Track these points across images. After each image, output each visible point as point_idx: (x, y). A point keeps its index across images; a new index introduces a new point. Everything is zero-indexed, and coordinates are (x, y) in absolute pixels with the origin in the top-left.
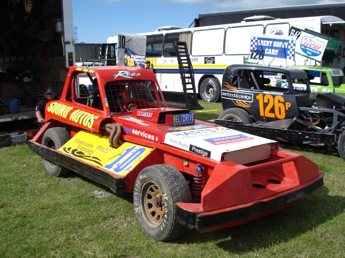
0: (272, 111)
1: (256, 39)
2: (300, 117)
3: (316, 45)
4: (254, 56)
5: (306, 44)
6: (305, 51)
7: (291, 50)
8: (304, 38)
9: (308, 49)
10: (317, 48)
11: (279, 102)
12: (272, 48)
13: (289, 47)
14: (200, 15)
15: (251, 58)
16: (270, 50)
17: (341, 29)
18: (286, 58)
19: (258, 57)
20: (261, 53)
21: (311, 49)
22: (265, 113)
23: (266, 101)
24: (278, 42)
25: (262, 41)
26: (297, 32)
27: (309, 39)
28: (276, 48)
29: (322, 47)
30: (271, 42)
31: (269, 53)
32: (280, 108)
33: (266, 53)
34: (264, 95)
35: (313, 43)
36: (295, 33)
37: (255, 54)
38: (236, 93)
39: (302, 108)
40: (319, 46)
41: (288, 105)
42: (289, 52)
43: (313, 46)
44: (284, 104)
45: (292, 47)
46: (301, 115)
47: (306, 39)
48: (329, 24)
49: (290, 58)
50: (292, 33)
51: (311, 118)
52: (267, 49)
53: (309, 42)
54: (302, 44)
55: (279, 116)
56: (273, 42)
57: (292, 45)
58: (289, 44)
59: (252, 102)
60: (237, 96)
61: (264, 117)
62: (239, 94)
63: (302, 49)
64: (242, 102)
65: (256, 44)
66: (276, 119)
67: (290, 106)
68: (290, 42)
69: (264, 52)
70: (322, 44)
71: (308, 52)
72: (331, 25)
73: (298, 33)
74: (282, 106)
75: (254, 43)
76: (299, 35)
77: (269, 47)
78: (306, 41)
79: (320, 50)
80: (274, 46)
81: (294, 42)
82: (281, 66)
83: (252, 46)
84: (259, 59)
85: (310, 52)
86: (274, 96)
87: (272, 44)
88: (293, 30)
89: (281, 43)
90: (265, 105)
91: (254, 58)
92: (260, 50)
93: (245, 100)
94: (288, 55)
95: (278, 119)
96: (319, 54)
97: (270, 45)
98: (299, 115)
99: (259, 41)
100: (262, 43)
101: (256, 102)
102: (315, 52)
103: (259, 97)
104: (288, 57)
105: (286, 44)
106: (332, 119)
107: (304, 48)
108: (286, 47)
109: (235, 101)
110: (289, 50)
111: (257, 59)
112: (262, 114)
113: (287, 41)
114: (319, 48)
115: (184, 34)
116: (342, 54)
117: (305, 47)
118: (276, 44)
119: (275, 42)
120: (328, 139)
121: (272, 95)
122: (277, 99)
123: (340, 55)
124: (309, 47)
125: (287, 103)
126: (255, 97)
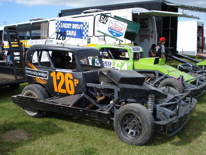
0: (64, 87)
1: (59, 22)
2: (87, 93)
3: (119, 28)
4: (58, 37)
5: (112, 27)
6: (111, 32)
7: (86, 31)
8: (110, 22)
9: (114, 31)
10: (120, 30)
11: (69, 79)
12: (71, 29)
13: (84, 28)
14: (61, 11)
15: (57, 39)
16: (70, 31)
17: (149, 17)
18: (82, 38)
19: (61, 38)
20: (63, 35)
21: (116, 31)
22: (58, 89)
23: (58, 78)
24: (76, 24)
25: (64, 24)
26: (106, 17)
27: (114, 23)
28: (74, 30)
29: (124, 29)
30: (70, 25)
31: (70, 34)
32: (69, 84)
33: (67, 34)
34: (57, 72)
35: (117, 26)
36: (104, 19)
37: (59, 35)
38: (35, 71)
39: (89, 85)
40: (121, 28)
41: (77, 82)
42: (84, 33)
43: (117, 28)
44: (73, 80)
45: (86, 28)
46: (88, 91)
47: (112, 23)
48: (138, 13)
49: (85, 38)
50: (102, 19)
51: (98, 94)
52: (67, 31)
53: (114, 25)
54: (109, 27)
55: (69, 92)
56: (72, 25)
57: (86, 26)
58: (84, 26)
59: (47, 79)
60: (36, 74)
61: (58, 92)
62: (37, 72)
63: (109, 31)
64: (40, 79)
65: (59, 26)
66: (67, 95)
67: (77, 83)
68: (84, 24)
69: (66, 33)
70: (123, 26)
71: (114, 34)
72: (139, 14)
73: (106, 19)
74: (71, 82)
75: (58, 26)
76: (107, 20)
77: (69, 29)
78: (112, 25)
79: (122, 32)
80: (73, 28)
81: (88, 24)
82: (78, 45)
83: (56, 28)
84: (63, 40)
85: (115, 33)
86: (64, 74)
87: (72, 26)
88: (102, 16)
89: (78, 25)
90: (58, 81)
91: (59, 39)
92: (63, 32)
93: (42, 77)
94: (84, 35)
95: (70, 95)
96: (121, 34)
97: (70, 28)
98: (86, 91)
99: (61, 24)
100: (64, 25)
101: (51, 78)
102: (118, 33)
103: (53, 74)
104: (83, 37)
105: (82, 26)
106: (114, 94)
107: (110, 30)
108: (82, 29)
109: (35, 78)
110: (84, 31)
111: (60, 39)
112: (56, 90)
113: (82, 23)
114: (121, 30)
115: (44, 23)
116: (151, 35)
117: (112, 30)
118: (75, 26)
119: (73, 24)
120: (104, 118)
121: (63, 72)
122: (67, 76)
123: (150, 36)
124: (114, 29)
125: (75, 80)
126: (50, 75)
